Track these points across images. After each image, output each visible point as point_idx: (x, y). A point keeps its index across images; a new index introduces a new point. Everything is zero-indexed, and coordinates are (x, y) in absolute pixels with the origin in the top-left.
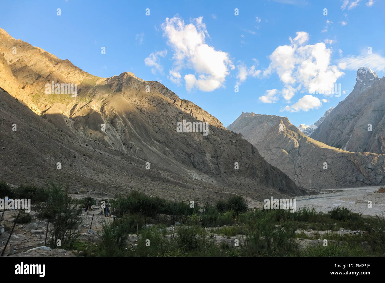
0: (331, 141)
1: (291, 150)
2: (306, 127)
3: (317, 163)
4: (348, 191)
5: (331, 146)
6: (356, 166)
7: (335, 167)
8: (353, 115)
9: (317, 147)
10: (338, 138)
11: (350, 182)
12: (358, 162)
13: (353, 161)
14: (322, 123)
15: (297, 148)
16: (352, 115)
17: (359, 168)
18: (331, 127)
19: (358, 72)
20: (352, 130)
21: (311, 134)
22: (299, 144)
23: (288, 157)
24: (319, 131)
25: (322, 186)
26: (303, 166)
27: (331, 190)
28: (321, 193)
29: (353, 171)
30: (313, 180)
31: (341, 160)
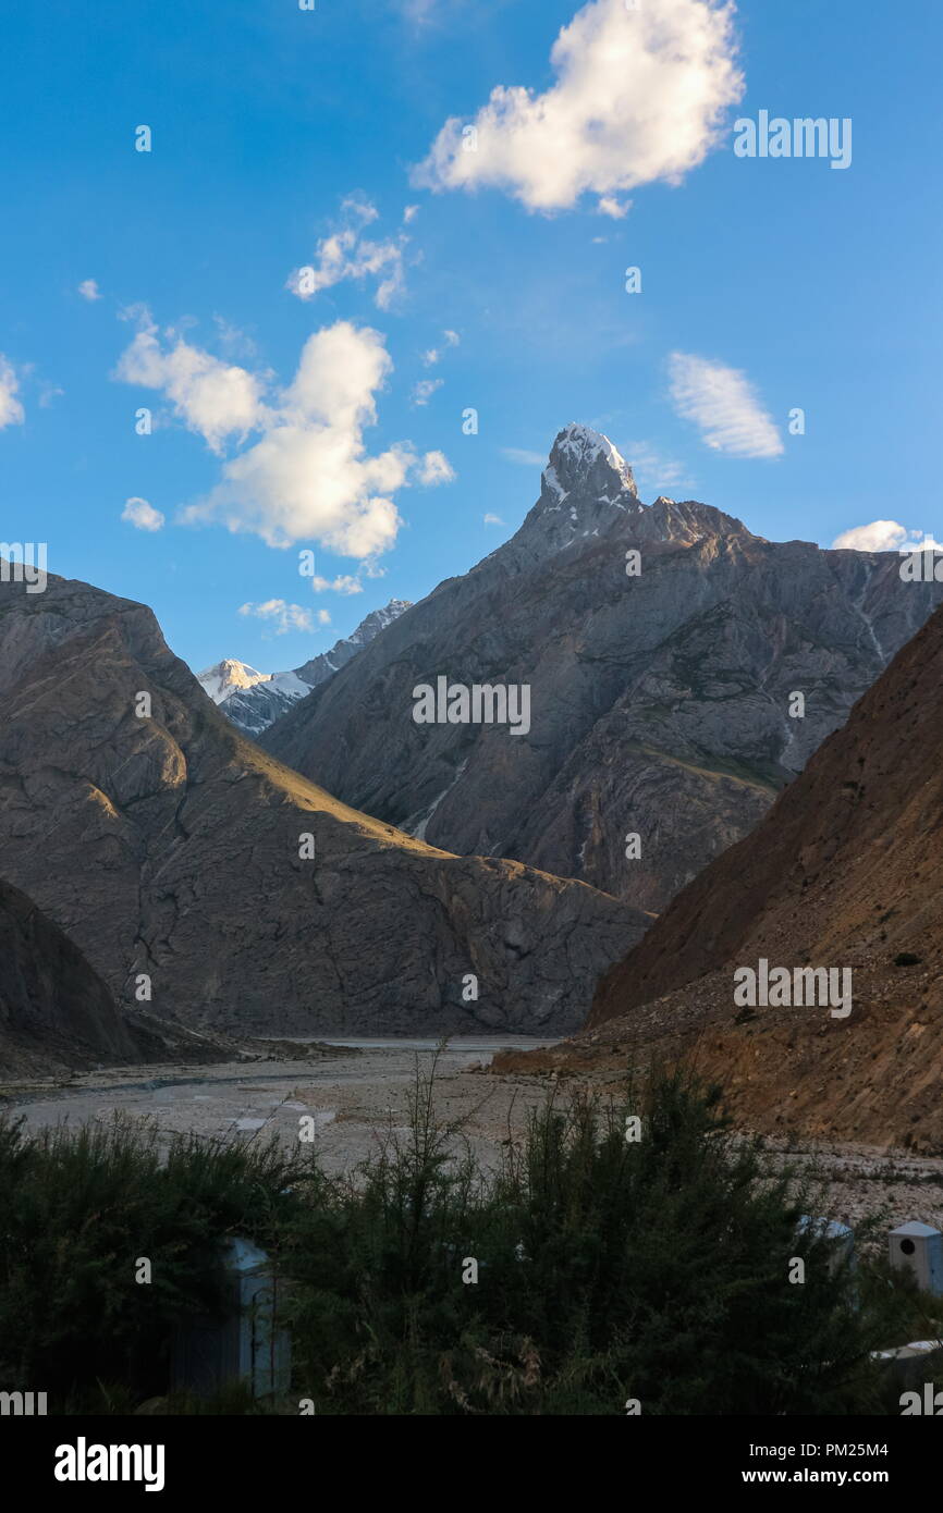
0: (361, 777)
1: (136, 799)
2: (249, 679)
3: (265, 889)
4: (385, 1053)
5: (356, 806)
6: (453, 929)
7: (352, 918)
8: (491, 662)
9: (279, 797)
10: (398, 770)
11: (410, 1008)
12: (464, 907)
13: (444, 899)
14: (335, 675)
15: (171, 792)
16: (487, 663)
17: (465, 940)
18: (378, 702)
19: (556, 444)
20: (471, 737)
21: (269, 722)
22: (189, 771)
23: (115, 836)
24: (312, 715)
25: (267, 1018)
26: (188, 898)
27: (297, 1041)
28: (245, 1053)
29: (434, 953)
30: (228, 983)
31: (388, 886)
